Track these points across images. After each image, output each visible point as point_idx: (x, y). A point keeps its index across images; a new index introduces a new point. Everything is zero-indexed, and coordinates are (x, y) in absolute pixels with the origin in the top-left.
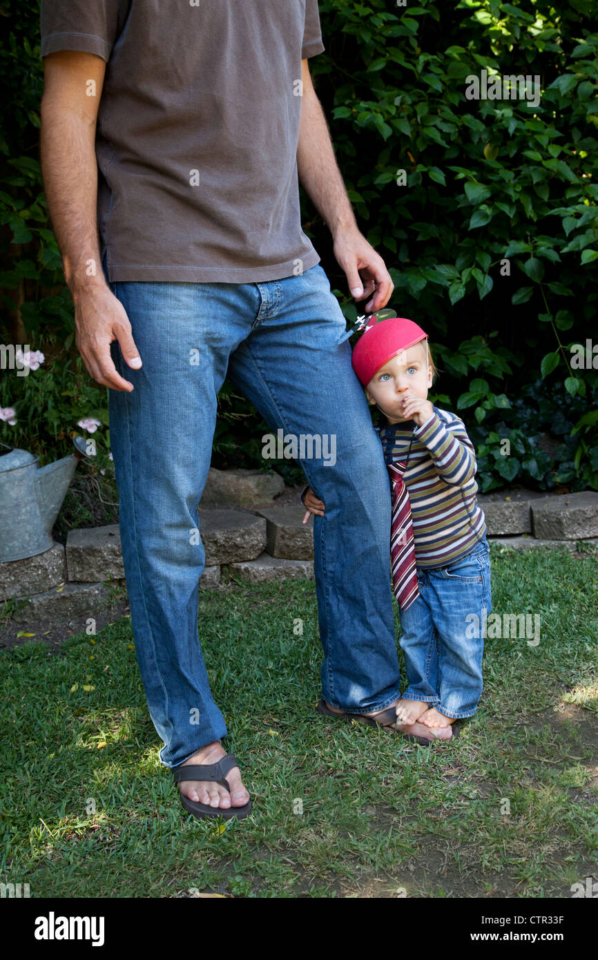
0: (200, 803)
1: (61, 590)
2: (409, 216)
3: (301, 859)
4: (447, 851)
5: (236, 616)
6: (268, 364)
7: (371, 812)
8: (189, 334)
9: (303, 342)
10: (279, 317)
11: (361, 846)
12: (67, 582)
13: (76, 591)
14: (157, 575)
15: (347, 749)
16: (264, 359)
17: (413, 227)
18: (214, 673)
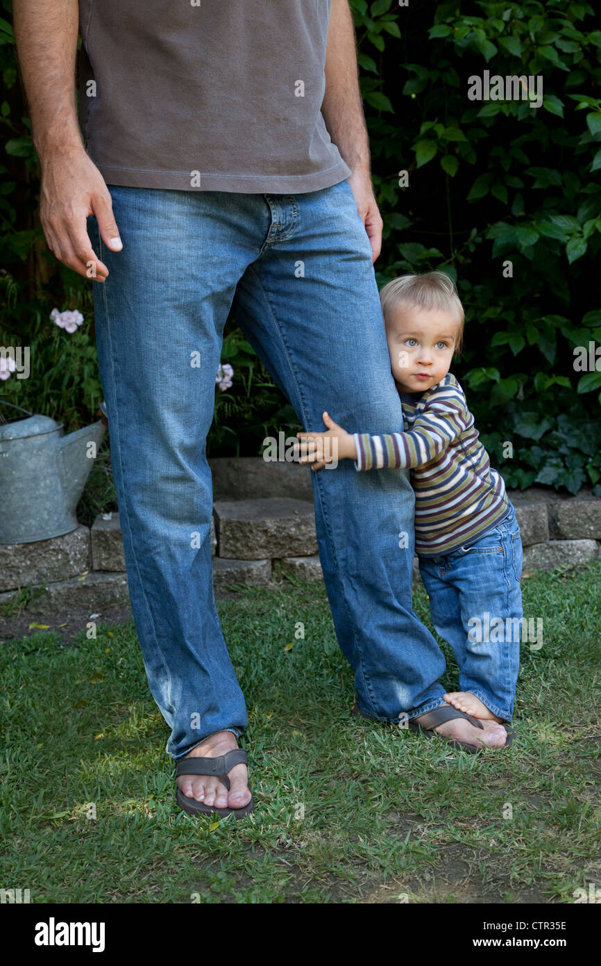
0: (193, 800)
1: (83, 579)
2: (526, 160)
3: (298, 860)
4: (471, 862)
5: (280, 613)
6: (282, 300)
7: (394, 818)
8: (180, 258)
9: (322, 277)
10: (293, 241)
11: (370, 851)
12: (92, 571)
13: (99, 579)
14: (154, 535)
15: (378, 752)
16: (277, 292)
17: (529, 172)
18: (241, 670)
